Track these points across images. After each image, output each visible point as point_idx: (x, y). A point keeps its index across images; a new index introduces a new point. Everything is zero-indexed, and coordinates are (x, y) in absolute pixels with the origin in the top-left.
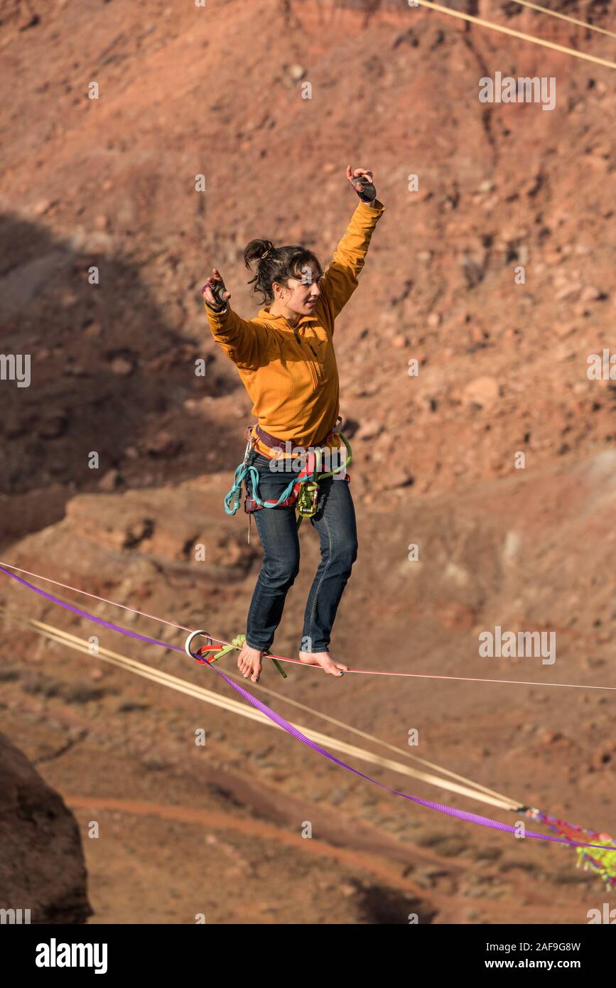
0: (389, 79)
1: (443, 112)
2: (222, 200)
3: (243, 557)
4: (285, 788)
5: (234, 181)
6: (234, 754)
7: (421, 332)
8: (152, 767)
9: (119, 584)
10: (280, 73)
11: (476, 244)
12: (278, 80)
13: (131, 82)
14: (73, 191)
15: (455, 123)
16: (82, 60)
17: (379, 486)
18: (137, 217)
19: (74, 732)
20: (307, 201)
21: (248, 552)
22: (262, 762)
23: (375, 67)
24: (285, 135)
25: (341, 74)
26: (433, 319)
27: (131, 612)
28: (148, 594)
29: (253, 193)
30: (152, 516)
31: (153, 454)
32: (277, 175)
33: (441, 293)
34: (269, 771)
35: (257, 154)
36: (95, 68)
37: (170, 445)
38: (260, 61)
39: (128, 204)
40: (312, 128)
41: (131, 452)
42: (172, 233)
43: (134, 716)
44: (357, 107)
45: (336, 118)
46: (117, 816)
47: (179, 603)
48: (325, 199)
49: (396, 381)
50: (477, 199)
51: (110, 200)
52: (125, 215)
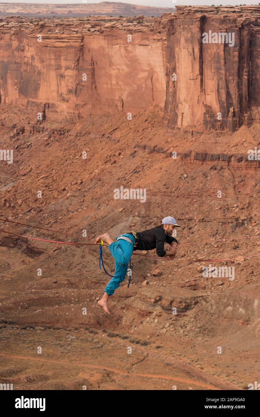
0: (209, 178)
1: (223, 186)
2: (168, 209)
3: (186, 306)
4: (204, 371)
5: (170, 204)
6: (189, 361)
7: (221, 243)
8: (168, 365)
9: (153, 312)
10: (181, 176)
11: (234, 221)
12: (180, 178)
13: (142, 178)
14: (129, 206)
15: (227, 189)
16: (128, 172)
17: (215, 285)
18: (146, 212)
19: (145, 354)
20: (189, 209)
21: (187, 304)
22: (196, 363)
23: (205, 175)
24: (183, 192)
25: (197, 177)
26: (224, 240)
27: (156, 320)
28: (161, 316)
29: (175, 206)
30: (161, 294)
31: (154, 275)
32: (181, 202)
33: (225, 233)
34: (199, 366)
35: (176, 197)
36: (132, 174)
37: (159, 273)
38: (175, 173)
39: (143, 209)
40: (190, 190)
41: (149, 275)
42: (155, 217)
43: (159, 349)
44: (201, 185)
45: (196, 188)
46: (164, 381)
47: (169, 318)
48: (194, 209)
49: (216, 256)
50: (234, 209)
51: (139, 209)
52: (143, 212)
